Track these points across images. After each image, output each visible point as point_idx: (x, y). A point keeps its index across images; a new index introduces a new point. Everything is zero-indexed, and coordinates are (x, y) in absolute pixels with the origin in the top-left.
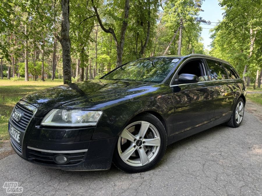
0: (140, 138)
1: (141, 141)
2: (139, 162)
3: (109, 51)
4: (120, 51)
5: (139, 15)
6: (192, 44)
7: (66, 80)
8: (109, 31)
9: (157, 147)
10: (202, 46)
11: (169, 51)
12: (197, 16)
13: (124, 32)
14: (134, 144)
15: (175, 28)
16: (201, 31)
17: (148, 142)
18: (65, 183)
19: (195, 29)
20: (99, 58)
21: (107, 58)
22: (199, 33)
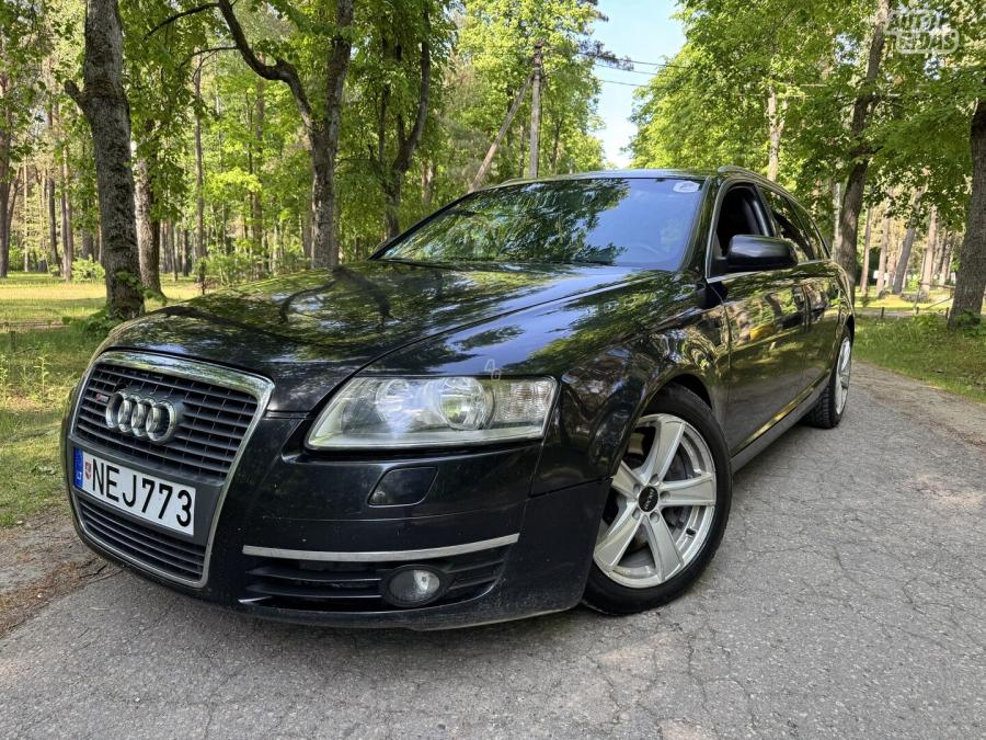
0: (654, 477)
1: (656, 492)
2: (648, 569)
3: (256, 155)
4: (326, 155)
5: (389, 16)
6: (564, 140)
7: (119, 274)
8: (275, 72)
9: (702, 508)
10: (597, 151)
11: (495, 166)
12: (586, 38)
13: (339, 79)
14: (632, 505)
15: (510, 78)
16: (597, 92)
17: (678, 493)
18: (397, 683)
19: (578, 84)
20: (214, 185)
21: (248, 183)
22: (591, 101)
